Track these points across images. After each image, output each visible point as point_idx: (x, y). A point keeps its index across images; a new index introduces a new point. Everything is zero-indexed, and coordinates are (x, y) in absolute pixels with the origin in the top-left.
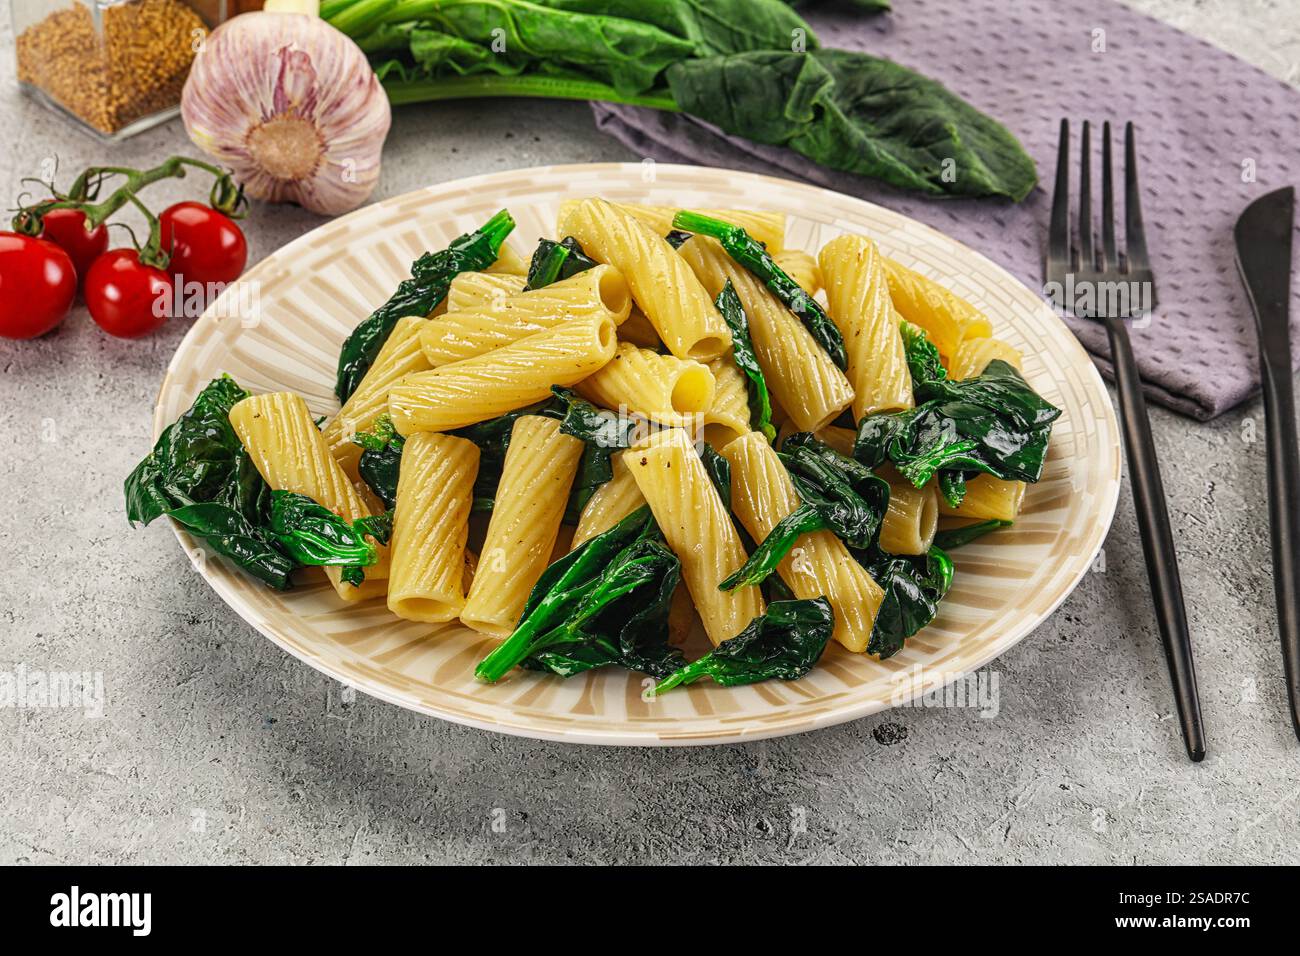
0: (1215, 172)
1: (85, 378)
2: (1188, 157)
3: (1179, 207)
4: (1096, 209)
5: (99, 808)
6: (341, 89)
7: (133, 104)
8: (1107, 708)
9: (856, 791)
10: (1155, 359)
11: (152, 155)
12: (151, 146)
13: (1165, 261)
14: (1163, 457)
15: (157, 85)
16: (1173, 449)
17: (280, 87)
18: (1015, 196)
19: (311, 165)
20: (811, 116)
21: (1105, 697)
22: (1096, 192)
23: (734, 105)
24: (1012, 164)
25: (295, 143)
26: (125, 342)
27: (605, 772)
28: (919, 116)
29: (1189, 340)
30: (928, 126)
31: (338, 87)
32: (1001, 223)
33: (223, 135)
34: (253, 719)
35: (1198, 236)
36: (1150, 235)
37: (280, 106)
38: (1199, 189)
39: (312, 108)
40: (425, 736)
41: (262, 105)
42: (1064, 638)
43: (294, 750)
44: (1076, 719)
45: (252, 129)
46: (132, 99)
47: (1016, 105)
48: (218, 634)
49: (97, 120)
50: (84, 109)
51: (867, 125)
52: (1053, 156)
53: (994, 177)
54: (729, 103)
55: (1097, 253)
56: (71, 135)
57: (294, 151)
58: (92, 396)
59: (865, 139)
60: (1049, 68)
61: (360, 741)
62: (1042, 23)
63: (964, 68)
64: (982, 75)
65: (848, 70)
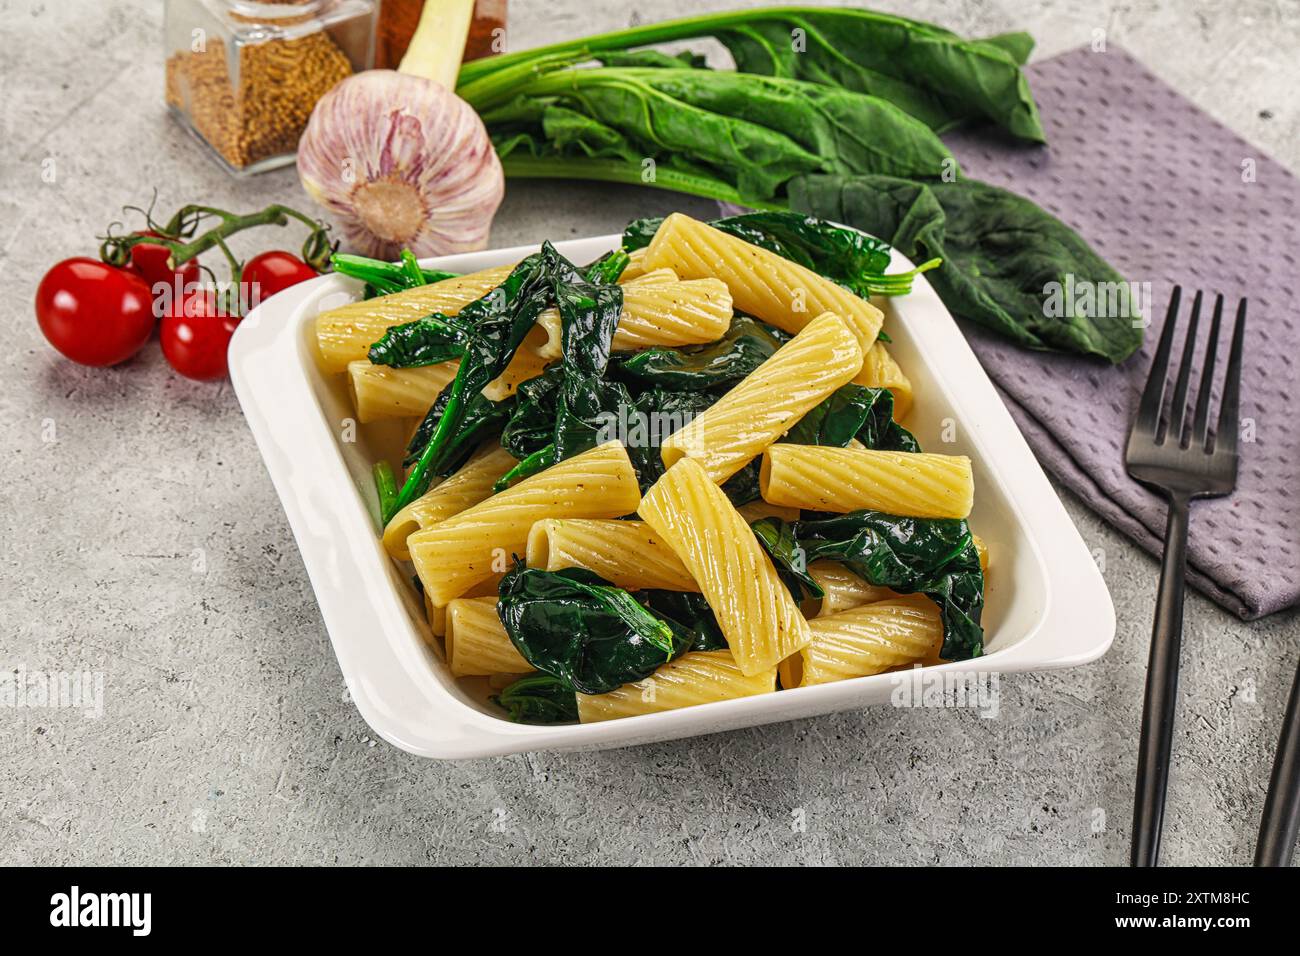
1: (142, 415)
3: (1286, 391)
4: (1195, 381)
6: (450, 158)
7: (265, 142)
10: (1212, 549)
11: (276, 195)
14: (1194, 653)
15: (292, 125)
16: (1206, 646)
17: (388, 149)
18: (1112, 358)
19: (413, 230)
22: (1198, 362)
24: (1121, 324)
25: (399, 207)
26: (194, 383)
28: (1037, 261)
29: (1255, 534)
30: (1042, 273)
31: (446, 157)
32: (1095, 384)
33: (330, 189)
34: (201, 788)
39: (419, 174)
41: (368, 165)
42: (1035, 828)
43: (231, 827)
45: (358, 187)
46: (265, 136)
47: (1147, 262)
48: (192, 695)
49: (229, 153)
50: (218, 140)
51: (988, 263)
53: (1096, 334)
55: (1186, 427)
56: (203, 164)
57: (398, 214)
58: (144, 434)
59: (968, 280)
60: (1191, 227)
61: (299, 827)
62: (1198, 178)
63: (1106, 214)
64: (1122, 224)
65: (980, 203)
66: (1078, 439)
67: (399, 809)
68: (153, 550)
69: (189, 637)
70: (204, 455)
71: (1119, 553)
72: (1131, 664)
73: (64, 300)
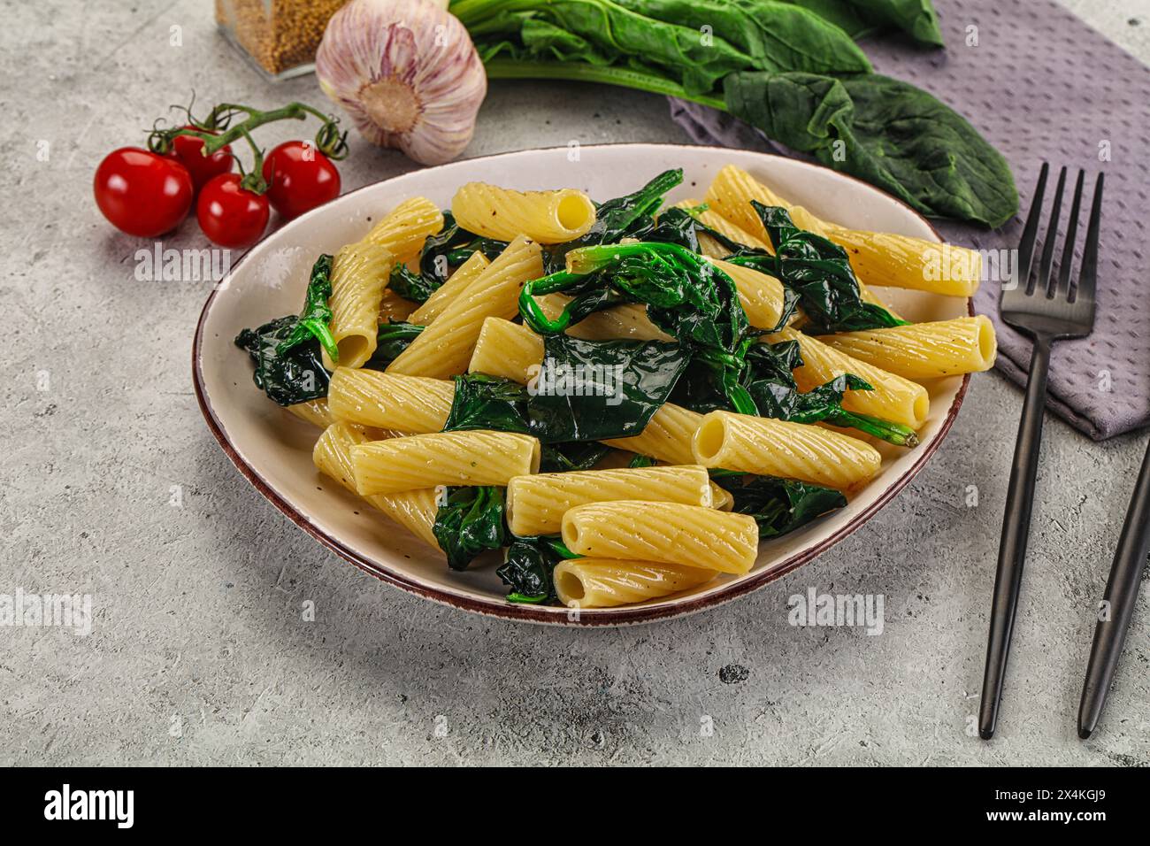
3: (1139, 250)
4: (1060, 242)
6: (439, 62)
7: (295, 52)
8: (925, 680)
9: (686, 719)
10: (1069, 381)
11: (303, 95)
13: (1112, 297)
14: (1051, 468)
16: (1062, 461)
17: (387, 56)
18: (991, 224)
19: (410, 122)
20: (827, 133)
21: (927, 671)
22: (1063, 226)
23: (773, 115)
24: (999, 195)
25: (397, 103)
27: (484, 672)
28: (931, 143)
30: (934, 153)
31: (436, 61)
33: (341, 89)
34: (215, 582)
37: (386, 72)
39: (413, 76)
40: (349, 617)
41: (371, 68)
42: (910, 613)
43: (238, 613)
44: (895, 685)
45: (363, 87)
46: (294, 47)
47: (1024, 144)
48: (211, 505)
49: (265, 62)
50: (256, 51)
51: (892, 145)
53: (978, 204)
54: (770, 112)
55: (1053, 281)
56: (244, 71)
57: (397, 109)
58: (183, 291)
59: (871, 158)
60: (1064, 115)
61: (294, 614)
62: (1072, 74)
63: (993, 105)
64: (1006, 113)
65: (887, 96)
67: (378, 598)
68: (186, 389)
69: (211, 460)
71: (993, 385)
73: (117, 182)
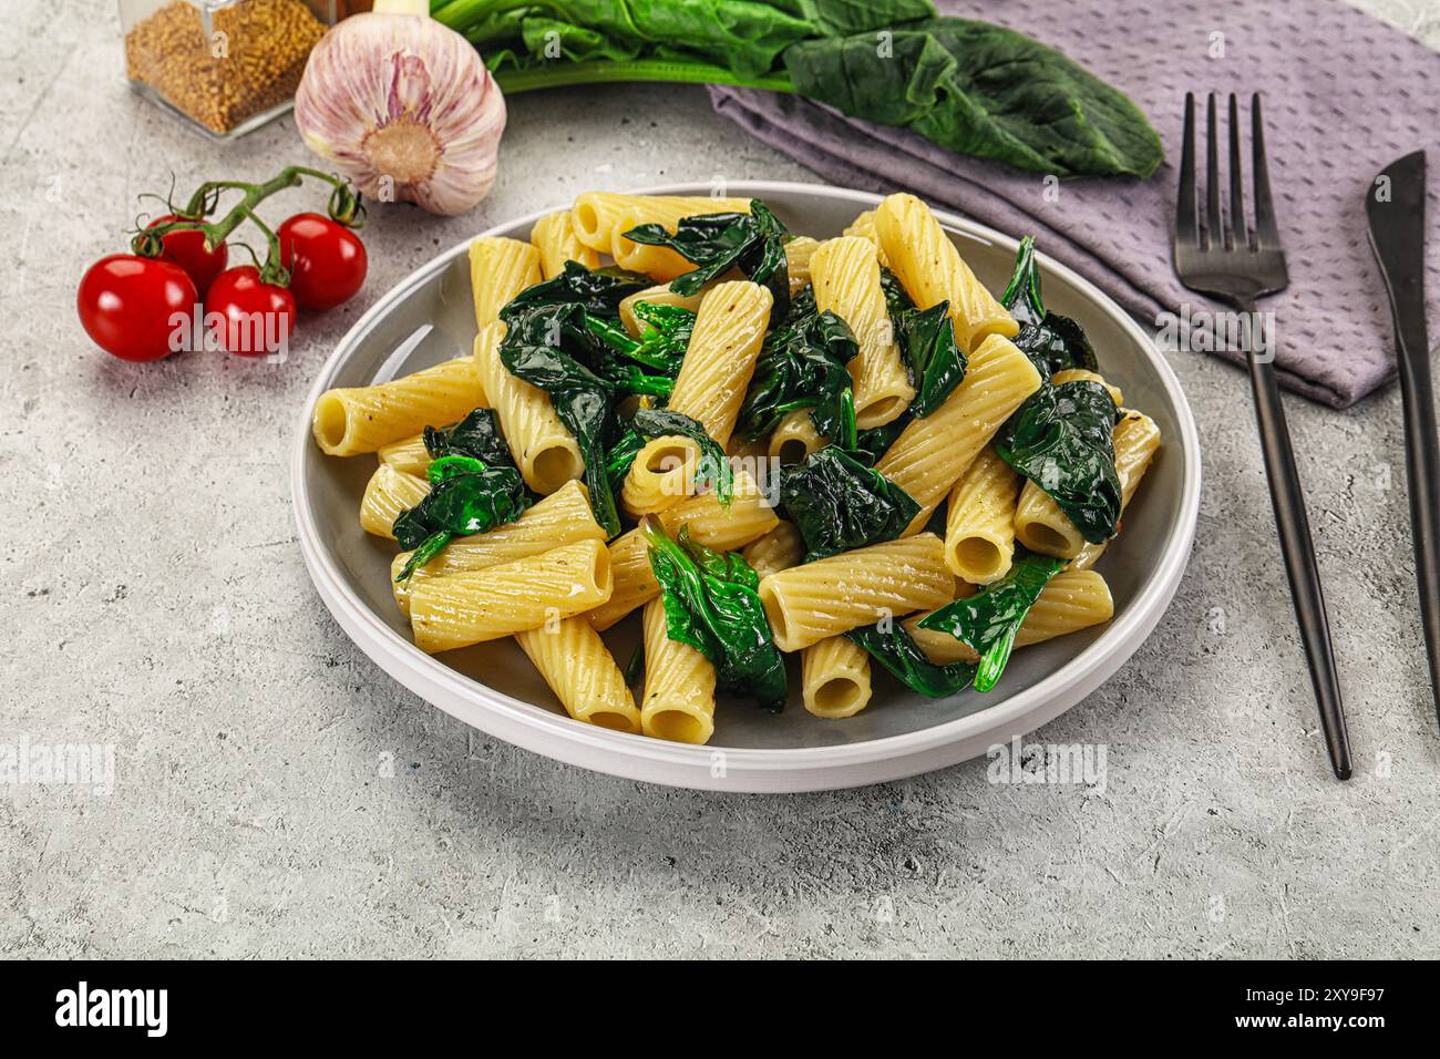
0: (1344, 137)
1: (210, 401)
2: (1315, 121)
3: (1308, 176)
4: (1224, 183)
5: (248, 863)
6: (456, 90)
7: (245, 103)
8: (1252, 725)
9: (1004, 823)
10: (1290, 346)
11: (266, 154)
12: (264, 144)
13: (1297, 236)
14: (1300, 450)
15: (268, 82)
16: (1309, 441)
17: (394, 93)
18: (1139, 173)
19: (428, 168)
20: (934, 99)
21: (1250, 714)
23: (853, 87)
24: (1137, 139)
25: (411, 148)
26: (250, 361)
27: (751, 812)
28: (1041, 91)
29: (1323, 323)
30: (1050, 102)
31: (452, 91)
32: (1128, 202)
33: (338, 142)
34: (397, 764)
35: (1328, 208)
36: (1279, 208)
37: (395, 113)
38: (1327, 156)
39: (428, 112)
40: (569, 777)
41: (376, 111)
42: (1207, 650)
43: (438, 796)
44: (1222, 738)
45: (367, 136)
46: (244, 97)
47: (1139, 73)
48: (357, 676)
49: (210, 120)
50: (196, 108)
51: (989, 100)
52: (1179, 126)
53: (1120, 155)
54: (849, 85)
55: (1226, 229)
56: (184, 136)
57: (410, 155)
58: (219, 420)
60: (1171, 30)
61: (504, 785)
63: (1084, 32)
64: (1102, 39)
65: (966, 41)
66: (1130, 261)
68: (269, 538)
70: (285, 429)
72: (1245, 472)
73: (108, 301)
